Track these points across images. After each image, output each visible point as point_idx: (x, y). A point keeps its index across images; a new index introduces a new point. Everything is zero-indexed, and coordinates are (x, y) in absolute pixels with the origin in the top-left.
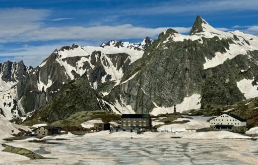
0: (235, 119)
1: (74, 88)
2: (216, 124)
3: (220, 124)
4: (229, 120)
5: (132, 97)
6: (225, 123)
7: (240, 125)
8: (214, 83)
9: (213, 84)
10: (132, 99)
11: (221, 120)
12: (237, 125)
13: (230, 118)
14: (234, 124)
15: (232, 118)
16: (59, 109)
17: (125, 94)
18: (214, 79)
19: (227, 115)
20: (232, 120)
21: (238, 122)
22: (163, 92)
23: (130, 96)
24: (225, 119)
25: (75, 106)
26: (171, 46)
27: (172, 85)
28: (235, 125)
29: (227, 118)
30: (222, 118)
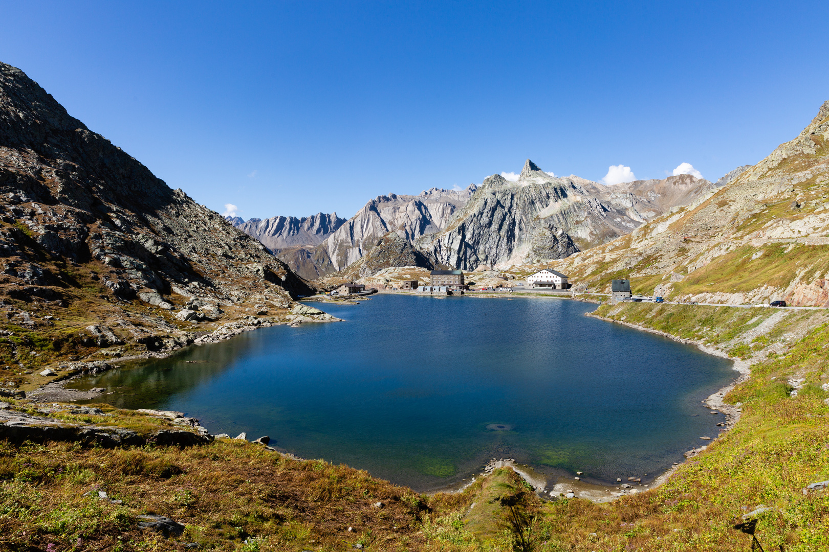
0: (555, 276)
1: (388, 241)
2: (535, 280)
3: (539, 281)
4: (549, 277)
5: (452, 250)
6: (544, 280)
7: (560, 282)
8: (544, 234)
9: (543, 236)
10: (452, 253)
11: (540, 277)
12: (557, 282)
13: (550, 274)
14: (554, 281)
15: (552, 275)
16: (373, 265)
17: (445, 248)
18: (544, 230)
20: (552, 277)
22: (487, 245)
23: (450, 250)
24: (544, 275)
25: (389, 261)
26: (497, 194)
27: (498, 237)
29: (547, 275)
30: (541, 274)
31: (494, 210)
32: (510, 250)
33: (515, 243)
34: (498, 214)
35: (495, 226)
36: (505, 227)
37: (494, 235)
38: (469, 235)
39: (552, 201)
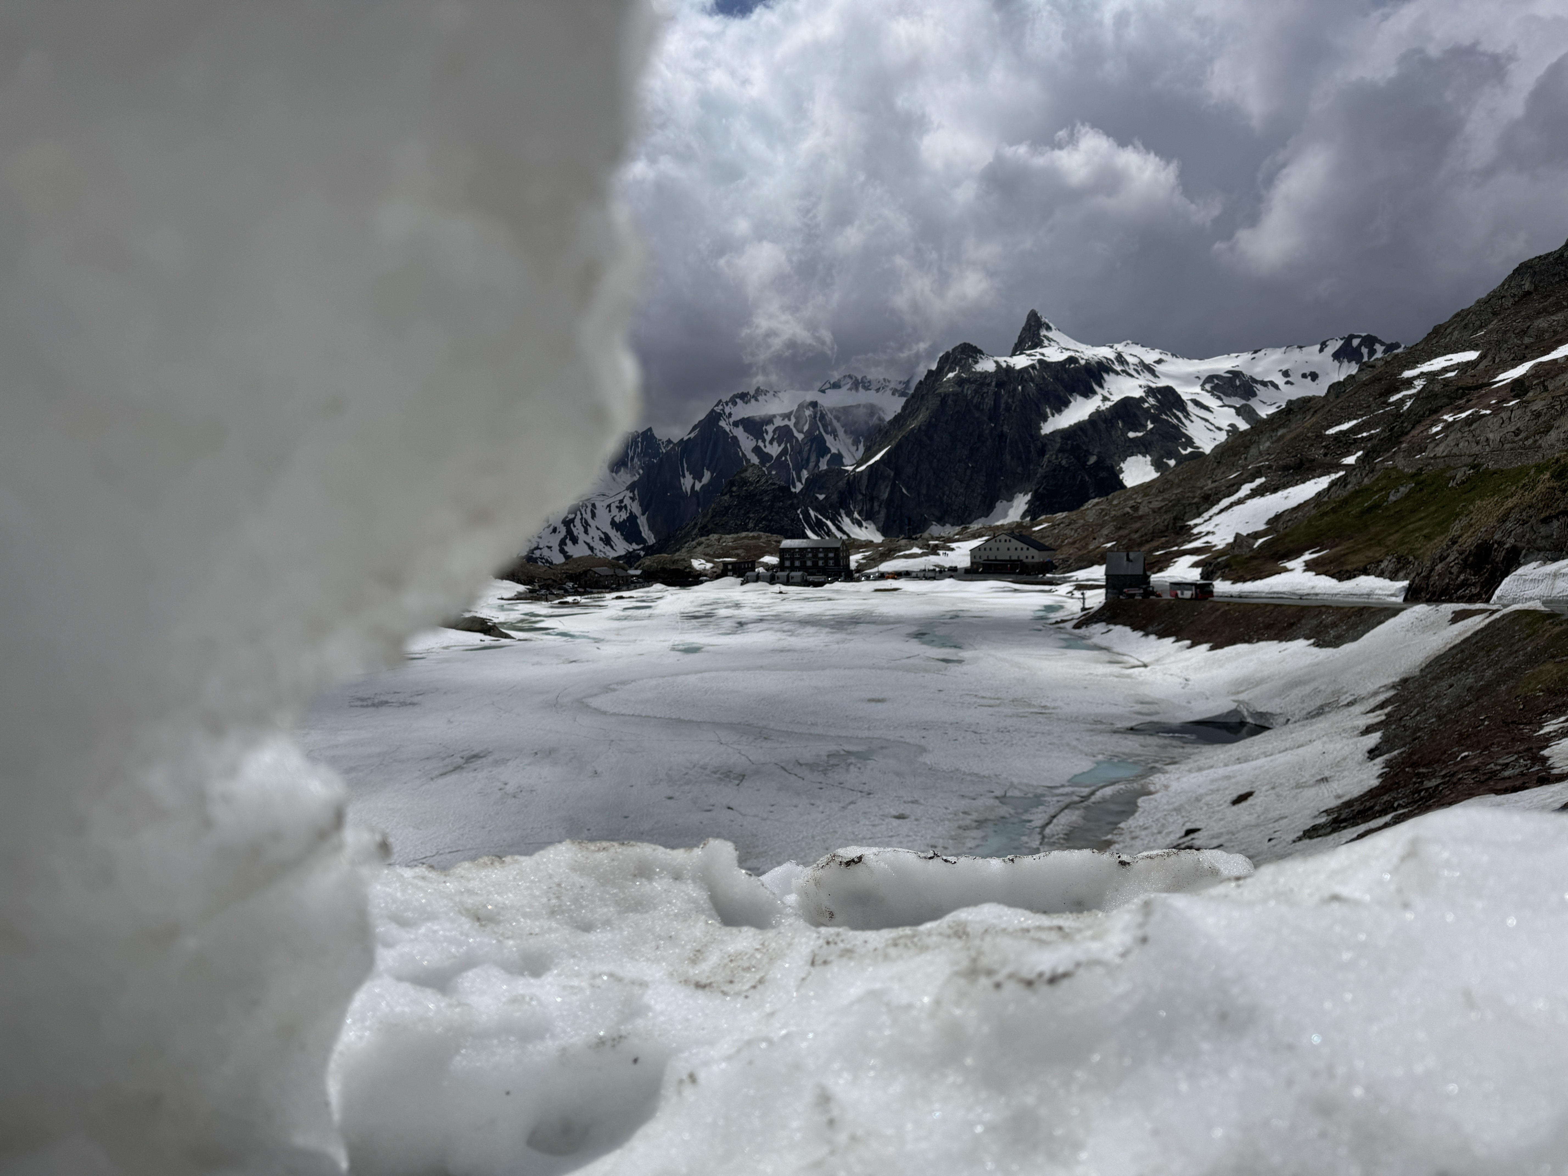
0: (1025, 547)
1: (745, 484)
2: (984, 556)
4: (1012, 549)
5: (876, 502)
6: (1003, 555)
7: (1036, 560)
9: (1058, 469)
11: (994, 549)
12: (1030, 560)
13: (1016, 543)
14: (1023, 558)
15: (1019, 545)
17: (861, 497)
19: (1008, 538)
20: (1019, 549)
21: (1033, 552)
22: (946, 488)
23: (872, 501)
24: (1003, 546)
25: (747, 524)
26: (967, 385)
27: (968, 472)
28: (1025, 560)
29: (1008, 544)
30: (998, 545)
34: (969, 425)
36: (983, 450)
37: (959, 468)
38: (908, 470)
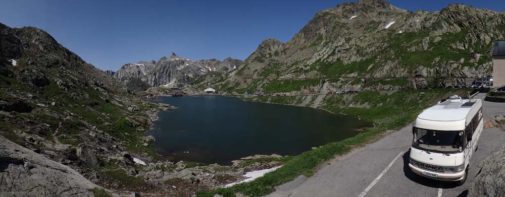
0: (213, 89)
14: (213, 91)
22: (163, 79)
26: (165, 63)
27: (166, 76)
30: (209, 89)
31: (164, 68)
32: (170, 80)
33: (171, 78)
34: (165, 70)
35: (165, 73)
36: (168, 73)
37: (164, 76)
38: (157, 76)
39: (181, 65)
